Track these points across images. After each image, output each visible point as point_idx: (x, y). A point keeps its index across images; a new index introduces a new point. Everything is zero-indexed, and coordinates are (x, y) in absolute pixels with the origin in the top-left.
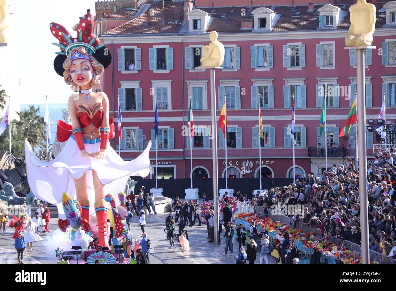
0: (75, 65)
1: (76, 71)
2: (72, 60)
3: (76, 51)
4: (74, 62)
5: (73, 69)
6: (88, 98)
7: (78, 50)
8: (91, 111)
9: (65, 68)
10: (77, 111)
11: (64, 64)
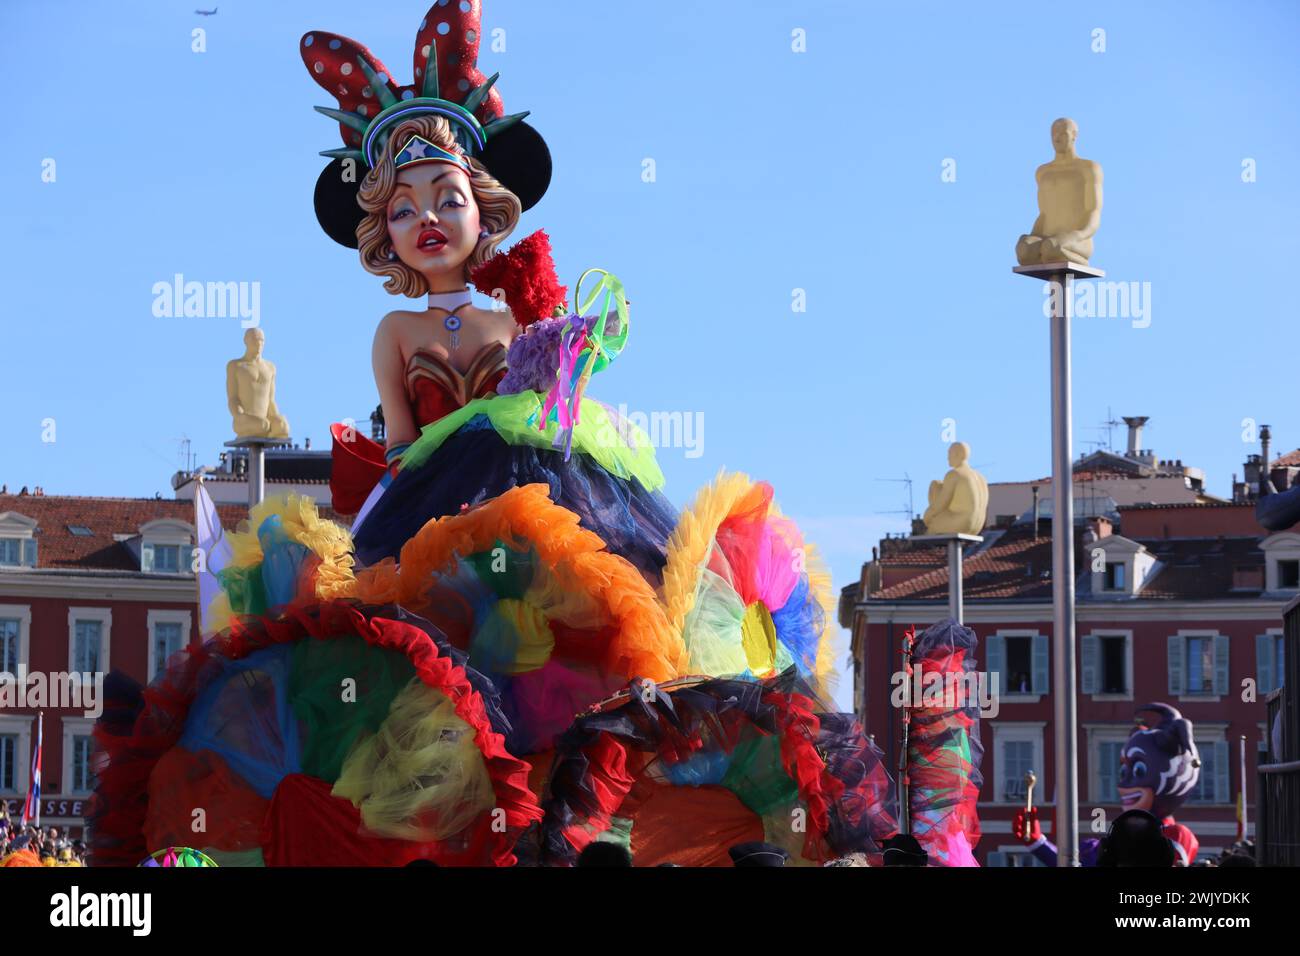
0: (410, 186)
1: (413, 213)
2: (398, 172)
3: (411, 134)
4: (407, 177)
5: (397, 205)
6: (455, 326)
7: (421, 127)
8: (464, 375)
9: (364, 206)
10: (408, 373)
11: (361, 188)
